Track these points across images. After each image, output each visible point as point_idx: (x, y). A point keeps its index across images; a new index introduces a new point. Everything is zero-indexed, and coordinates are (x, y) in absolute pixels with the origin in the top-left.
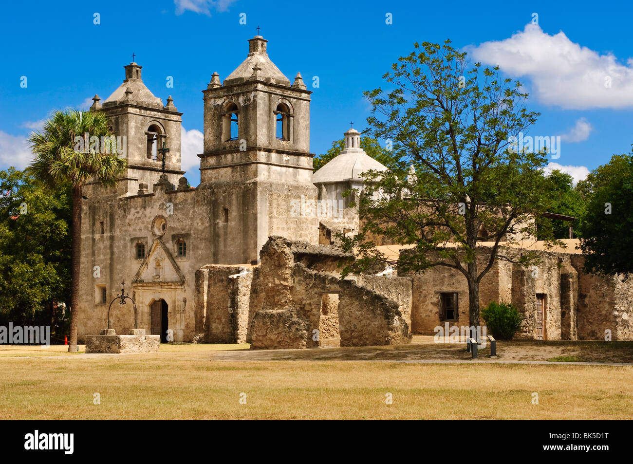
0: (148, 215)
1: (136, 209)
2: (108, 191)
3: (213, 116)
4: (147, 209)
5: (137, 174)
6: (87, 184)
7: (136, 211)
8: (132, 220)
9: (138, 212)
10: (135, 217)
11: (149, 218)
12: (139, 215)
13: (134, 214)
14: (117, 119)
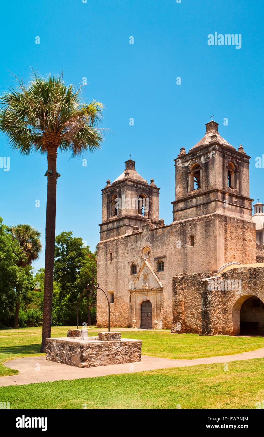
0: (139, 246)
1: (131, 243)
2: (115, 234)
3: (182, 175)
4: (138, 242)
5: (132, 223)
6: (103, 232)
7: (131, 244)
8: (129, 250)
9: (132, 245)
10: (131, 248)
11: (139, 248)
12: (133, 247)
13: (130, 247)
14: (120, 190)
